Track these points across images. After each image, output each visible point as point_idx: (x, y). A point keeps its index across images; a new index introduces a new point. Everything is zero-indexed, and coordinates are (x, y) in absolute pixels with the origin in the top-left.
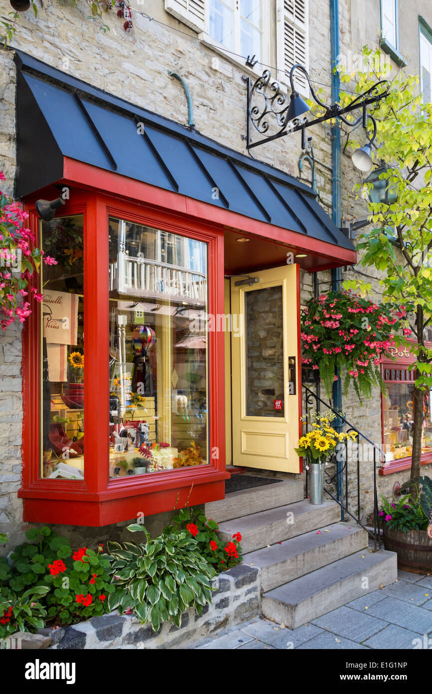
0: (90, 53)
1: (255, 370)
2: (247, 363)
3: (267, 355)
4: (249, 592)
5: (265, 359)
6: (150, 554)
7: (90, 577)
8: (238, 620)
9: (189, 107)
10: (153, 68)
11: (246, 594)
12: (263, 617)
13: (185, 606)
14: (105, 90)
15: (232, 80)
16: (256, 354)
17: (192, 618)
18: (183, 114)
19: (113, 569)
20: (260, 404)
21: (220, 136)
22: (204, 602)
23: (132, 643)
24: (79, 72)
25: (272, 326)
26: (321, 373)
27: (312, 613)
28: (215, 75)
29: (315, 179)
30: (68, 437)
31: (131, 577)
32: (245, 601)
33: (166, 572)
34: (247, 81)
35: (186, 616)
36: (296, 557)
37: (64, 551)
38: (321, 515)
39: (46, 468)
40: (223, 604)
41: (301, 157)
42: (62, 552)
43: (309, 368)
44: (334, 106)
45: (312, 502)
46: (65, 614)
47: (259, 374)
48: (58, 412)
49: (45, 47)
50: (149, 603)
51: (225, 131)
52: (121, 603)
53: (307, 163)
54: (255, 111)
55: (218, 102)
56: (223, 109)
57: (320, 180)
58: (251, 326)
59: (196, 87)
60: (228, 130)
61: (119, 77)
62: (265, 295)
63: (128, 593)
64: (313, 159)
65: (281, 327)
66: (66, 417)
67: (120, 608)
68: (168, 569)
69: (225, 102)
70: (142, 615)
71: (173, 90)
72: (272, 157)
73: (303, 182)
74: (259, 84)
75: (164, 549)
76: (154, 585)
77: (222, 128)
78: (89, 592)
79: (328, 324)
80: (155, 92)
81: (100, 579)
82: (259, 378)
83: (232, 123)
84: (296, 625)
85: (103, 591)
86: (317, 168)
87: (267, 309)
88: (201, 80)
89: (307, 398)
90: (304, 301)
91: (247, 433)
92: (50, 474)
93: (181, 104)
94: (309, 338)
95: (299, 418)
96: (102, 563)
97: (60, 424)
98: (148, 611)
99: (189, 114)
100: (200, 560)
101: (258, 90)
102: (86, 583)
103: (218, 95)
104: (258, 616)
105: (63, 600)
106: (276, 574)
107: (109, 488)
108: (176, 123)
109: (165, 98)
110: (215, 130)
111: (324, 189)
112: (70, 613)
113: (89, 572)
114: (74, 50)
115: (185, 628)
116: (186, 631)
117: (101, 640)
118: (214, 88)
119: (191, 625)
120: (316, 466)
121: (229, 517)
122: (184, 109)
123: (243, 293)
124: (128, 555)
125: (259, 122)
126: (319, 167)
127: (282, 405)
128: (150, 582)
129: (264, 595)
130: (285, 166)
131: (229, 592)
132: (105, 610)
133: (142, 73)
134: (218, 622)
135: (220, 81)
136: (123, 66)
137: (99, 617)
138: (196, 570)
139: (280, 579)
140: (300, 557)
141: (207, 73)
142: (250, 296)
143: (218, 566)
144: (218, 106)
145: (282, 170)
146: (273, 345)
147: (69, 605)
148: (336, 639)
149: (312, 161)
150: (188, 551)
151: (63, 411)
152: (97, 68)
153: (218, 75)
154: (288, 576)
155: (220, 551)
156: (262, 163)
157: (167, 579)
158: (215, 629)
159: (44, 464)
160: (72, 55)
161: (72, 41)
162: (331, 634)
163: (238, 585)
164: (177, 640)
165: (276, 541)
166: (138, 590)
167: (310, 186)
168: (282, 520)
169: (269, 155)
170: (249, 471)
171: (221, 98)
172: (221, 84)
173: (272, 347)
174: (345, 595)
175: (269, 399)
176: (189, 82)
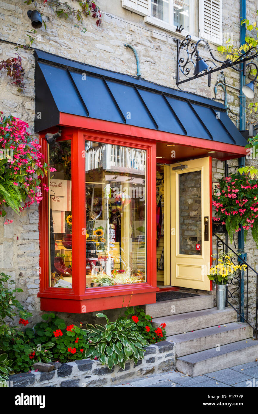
0: (76, 42)
1: (185, 225)
2: (180, 220)
3: (193, 215)
4: (168, 355)
5: (191, 217)
6: (108, 330)
7: (75, 340)
8: (161, 371)
9: (137, 64)
10: (114, 44)
11: (166, 357)
12: (176, 370)
13: (127, 358)
14: (85, 63)
15: (166, 42)
16: (186, 214)
17: (132, 366)
18: (133, 69)
19: (88, 337)
20: (188, 246)
21: (158, 79)
22: (139, 357)
23: (97, 375)
24: (70, 54)
25: (196, 196)
26: (226, 227)
27: (205, 370)
28: (155, 41)
29: (226, 98)
30: (66, 266)
31: (98, 341)
32: (165, 361)
33: (118, 341)
34: (176, 41)
35: (128, 364)
36: (200, 338)
37: (62, 326)
38: (222, 316)
39: (52, 282)
40: (151, 360)
41: (216, 85)
42: (61, 326)
43: (219, 224)
44: (227, 61)
45: (218, 309)
46: (62, 357)
47: (188, 228)
48: (60, 251)
49: (51, 44)
50: (107, 355)
51: (162, 75)
52: (92, 354)
53: (220, 88)
54: (182, 61)
55: (157, 57)
56: (160, 62)
57: (230, 98)
58: (183, 196)
59: (143, 50)
60: (164, 74)
61: (94, 54)
62: (192, 176)
63: (96, 349)
64: (225, 85)
65: (200, 197)
66: (65, 254)
67: (92, 357)
68: (118, 338)
69: (161, 57)
70: (103, 361)
71: (127, 55)
72: (195, 88)
73: (217, 101)
74: (184, 44)
75: (116, 327)
76: (110, 346)
77: (159, 74)
78: (75, 347)
79: (230, 196)
80: (116, 59)
81: (81, 341)
82: (187, 230)
83: (167, 69)
84: (195, 375)
85: (83, 347)
86: (228, 91)
87: (193, 185)
88: (145, 46)
89: (218, 243)
90: (218, 180)
91: (180, 265)
92: (55, 285)
93: (133, 63)
94: (217, 204)
95: (210, 256)
96: (82, 333)
97: (60, 258)
98: (106, 359)
99: (137, 69)
100: (138, 335)
101: (183, 47)
102: (73, 342)
103: (157, 53)
104: (174, 370)
105: (61, 350)
106: (186, 347)
107: (86, 293)
108: (129, 76)
109: (122, 61)
110: (155, 76)
111: (233, 104)
112: (65, 358)
113: (75, 337)
114: (67, 42)
115: (128, 371)
116: (128, 372)
117: (80, 370)
118: (154, 50)
119: (132, 369)
120: (220, 286)
121: (161, 315)
122: (134, 66)
123: (178, 174)
124: (97, 331)
125: (184, 68)
126: (230, 89)
127: (200, 247)
128: (108, 345)
129: (177, 358)
130: (204, 92)
131: (155, 354)
132: (83, 357)
133: (108, 48)
134: (148, 370)
135: (158, 44)
136: (96, 46)
137: (80, 360)
138: (135, 340)
139: (188, 350)
140: (203, 339)
141: (150, 41)
142: (183, 177)
143: (151, 341)
144: (157, 61)
145: (202, 95)
146: (197, 209)
147: (64, 353)
148: (216, 383)
149: (224, 86)
150: (132, 330)
151: (62, 250)
152: (80, 50)
153: (157, 40)
154: (194, 349)
155: (152, 332)
156: (187, 92)
157: (118, 344)
158: (146, 373)
159: (51, 279)
160: (66, 45)
161: (66, 37)
162: (214, 381)
163: (161, 351)
164: (123, 376)
165: (190, 330)
166: (101, 348)
167: (223, 103)
168: (195, 318)
169: (193, 87)
170: (181, 289)
171: (159, 55)
172: (159, 46)
173: (196, 210)
174: (230, 362)
175: (193, 243)
176: (138, 48)
